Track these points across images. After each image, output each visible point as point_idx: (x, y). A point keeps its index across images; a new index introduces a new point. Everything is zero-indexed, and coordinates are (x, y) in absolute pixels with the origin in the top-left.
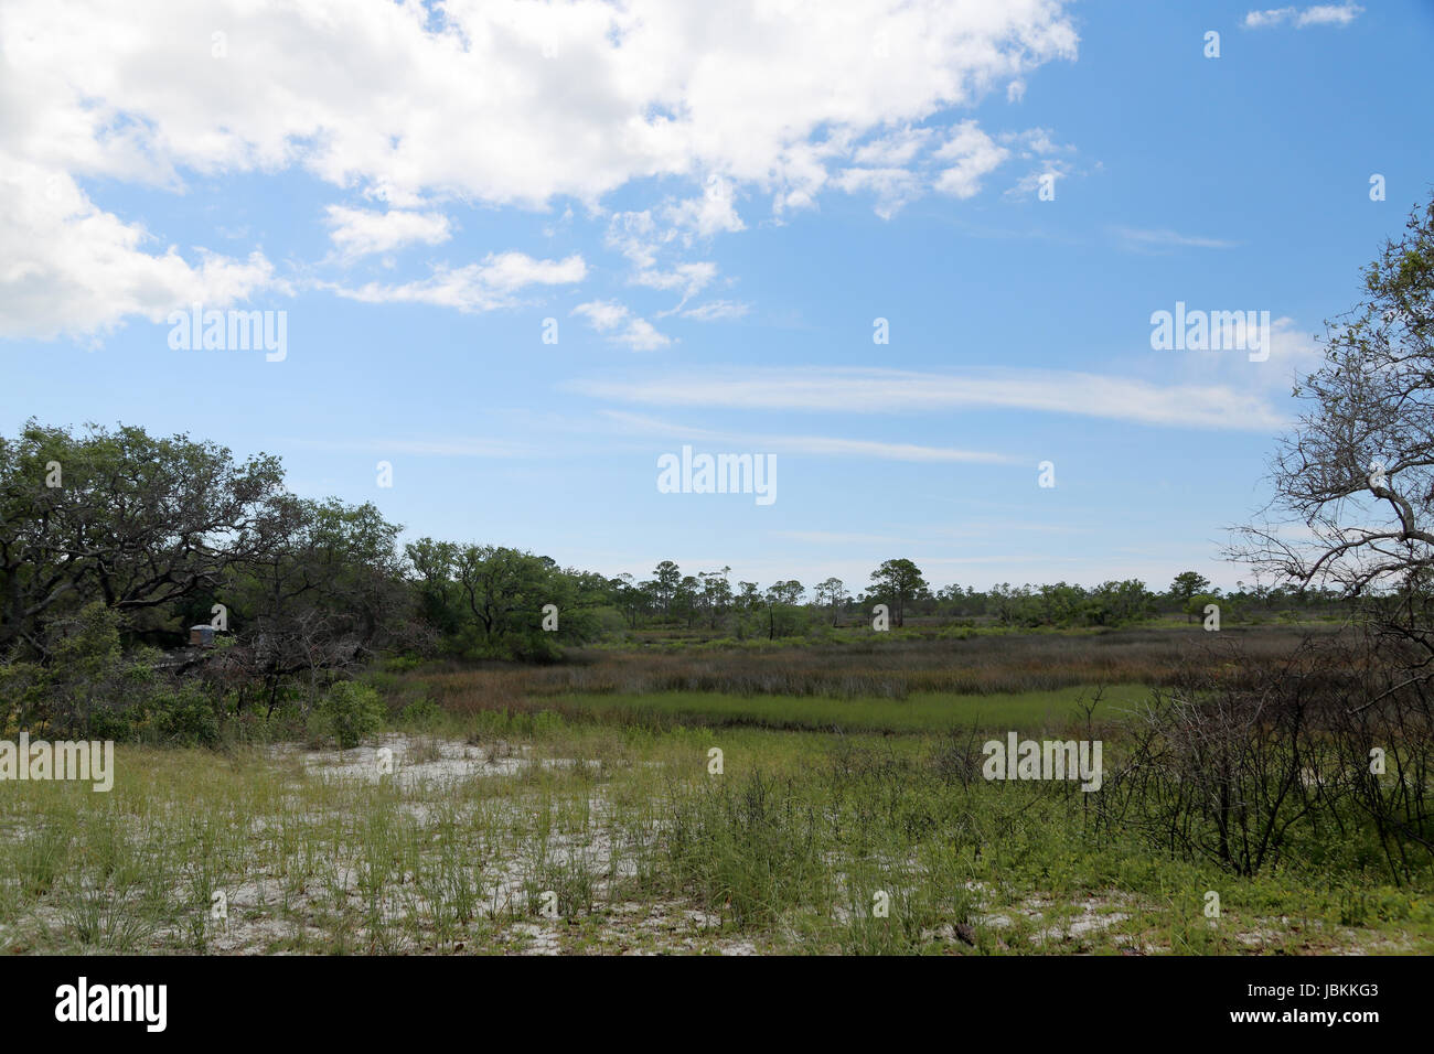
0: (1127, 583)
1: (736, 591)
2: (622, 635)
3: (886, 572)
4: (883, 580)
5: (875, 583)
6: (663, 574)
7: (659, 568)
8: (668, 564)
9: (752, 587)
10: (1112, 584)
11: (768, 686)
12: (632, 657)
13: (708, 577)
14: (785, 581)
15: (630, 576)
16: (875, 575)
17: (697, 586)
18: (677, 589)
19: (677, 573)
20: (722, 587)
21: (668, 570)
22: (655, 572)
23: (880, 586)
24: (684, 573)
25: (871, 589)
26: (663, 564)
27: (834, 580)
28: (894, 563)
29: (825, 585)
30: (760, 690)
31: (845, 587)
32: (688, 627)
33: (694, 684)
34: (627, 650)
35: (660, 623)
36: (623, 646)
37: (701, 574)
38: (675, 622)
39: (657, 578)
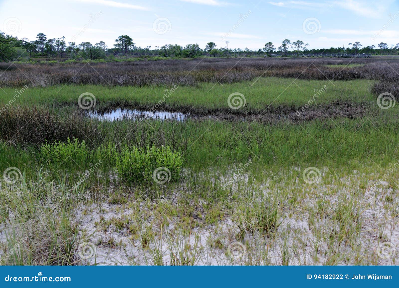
0: (194, 45)
1: (68, 45)
2: (27, 58)
3: (120, 40)
4: (119, 42)
5: (117, 43)
6: (40, 38)
7: (38, 35)
8: (42, 34)
9: (73, 44)
10: (189, 45)
11: (120, 81)
12: (33, 66)
13: (57, 40)
14: (85, 42)
15: (27, 39)
16: (117, 40)
17: (53, 43)
18: (46, 44)
19: (45, 38)
20: (63, 44)
21: (42, 36)
22: (37, 37)
23: (118, 44)
24: (48, 38)
25: (115, 45)
26: (40, 34)
27: (102, 42)
28: (122, 36)
29: (99, 43)
30: (116, 83)
31: (106, 44)
32: (52, 57)
33: (76, 80)
34: (30, 63)
35: (41, 55)
36: (28, 62)
37: (54, 39)
38: (47, 55)
39: (38, 39)
